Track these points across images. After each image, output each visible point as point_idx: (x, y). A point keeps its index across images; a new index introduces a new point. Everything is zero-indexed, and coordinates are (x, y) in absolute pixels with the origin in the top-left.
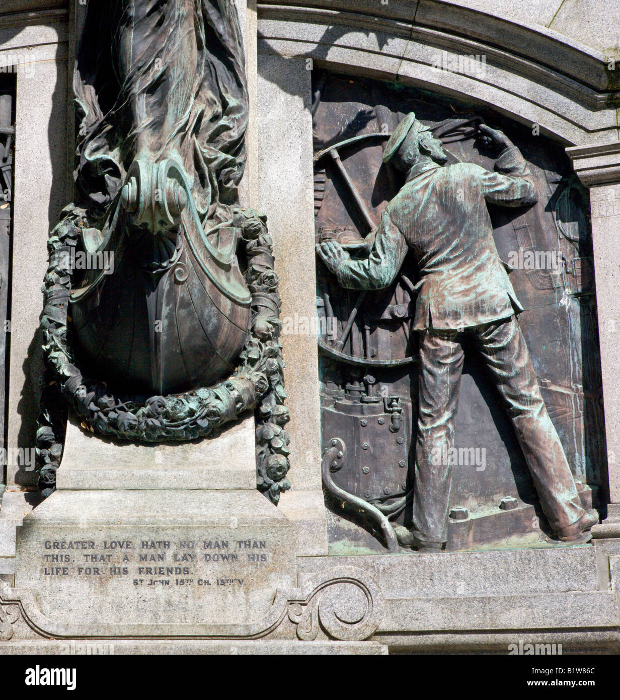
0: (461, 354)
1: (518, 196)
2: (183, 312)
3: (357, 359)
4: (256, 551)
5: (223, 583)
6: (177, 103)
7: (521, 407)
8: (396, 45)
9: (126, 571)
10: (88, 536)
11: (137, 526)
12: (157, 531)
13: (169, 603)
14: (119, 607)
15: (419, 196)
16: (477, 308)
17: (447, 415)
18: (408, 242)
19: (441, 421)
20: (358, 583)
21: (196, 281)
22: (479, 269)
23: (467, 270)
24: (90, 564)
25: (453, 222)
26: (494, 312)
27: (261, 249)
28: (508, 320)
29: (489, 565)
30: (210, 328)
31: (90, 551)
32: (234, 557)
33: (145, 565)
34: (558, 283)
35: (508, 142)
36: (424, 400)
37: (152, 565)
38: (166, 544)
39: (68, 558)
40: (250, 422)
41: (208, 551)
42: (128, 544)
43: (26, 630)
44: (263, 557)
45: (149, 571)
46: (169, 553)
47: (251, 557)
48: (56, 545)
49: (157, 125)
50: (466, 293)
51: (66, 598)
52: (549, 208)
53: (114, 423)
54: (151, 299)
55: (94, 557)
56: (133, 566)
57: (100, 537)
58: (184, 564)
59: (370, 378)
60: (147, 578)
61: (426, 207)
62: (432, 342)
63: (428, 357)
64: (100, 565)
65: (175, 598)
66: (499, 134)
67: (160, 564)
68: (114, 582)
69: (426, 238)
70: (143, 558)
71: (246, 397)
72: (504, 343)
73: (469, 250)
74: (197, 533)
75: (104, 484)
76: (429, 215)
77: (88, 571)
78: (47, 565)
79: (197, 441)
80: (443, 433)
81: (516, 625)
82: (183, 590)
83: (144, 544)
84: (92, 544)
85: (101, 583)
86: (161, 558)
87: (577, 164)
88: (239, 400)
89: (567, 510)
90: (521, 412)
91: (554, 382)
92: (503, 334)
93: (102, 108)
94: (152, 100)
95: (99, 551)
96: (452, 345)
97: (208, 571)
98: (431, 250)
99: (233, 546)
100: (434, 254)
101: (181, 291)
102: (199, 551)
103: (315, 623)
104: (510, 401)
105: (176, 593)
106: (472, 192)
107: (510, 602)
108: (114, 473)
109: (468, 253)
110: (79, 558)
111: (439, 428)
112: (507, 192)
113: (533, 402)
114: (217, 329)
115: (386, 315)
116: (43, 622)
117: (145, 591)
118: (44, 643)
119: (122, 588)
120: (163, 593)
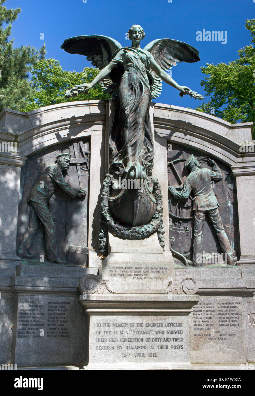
0: (205, 217)
1: (218, 177)
2: (143, 206)
3: (178, 217)
4: (165, 270)
5: (156, 279)
6: (139, 150)
7: (219, 231)
8: (188, 137)
9: (131, 275)
10: (121, 266)
11: (134, 263)
12: (139, 265)
13: (142, 284)
14: (129, 284)
15: (195, 176)
16: (209, 205)
17: (201, 232)
18: (192, 187)
19: (200, 234)
20: (192, 280)
21: (146, 197)
22: (209, 195)
23: (206, 195)
24: (122, 273)
25: (203, 183)
26: (213, 207)
27: (158, 188)
28: (216, 209)
29: (214, 272)
30: (149, 210)
31: (121, 270)
32: (159, 272)
33: (136, 273)
34: (228, 200)
35: (216, 164)
36: (196, 228)
37: (138, 273)
38: (141, 268)
39: (116, 271)
40: (156, 234)
41: (152, 270)
42: (132, 268)
43: (107, 291)
44: (166, 272)
45: (137, 275)
46: (142, 270)
47: (163, 272)
48: (113, 268)
49: (134, 155)
50: (206, 201)
51: (115, 282)
52: (225, 181)
53: (123, 234)
54: (135, 202)
55: (123, 271)
56: (133, 274)
57: (124, 266)
58: (146, 273)
59: (181, 222)
60: (136, 277)
61: (197, 179)
62: (198, 213)
63: (197, 217)
64: (124, 273)
65: (144, 283)
66: (213, 161)
67: (140, 273)
68: (128, 278)
69: (196, 187)
70: (135, 272)
71: (156, 228)
72: (215, 215)
73: (207, 190)
74: (149, 265)
75: (124, 251)
76: (197, 181)
77: (121, 275)
78: (110, 273)
79: (143, 239)
80: (200, 237)
81: (222, 287)
82: (146, 280)
83: (136, 268)
84: (122, 268)
85: (125, 278)
86: (140, 272)
87: (233, 171)
88: (154, 228)
89: (230, 257)
90: (219, 232)
91: (226, 224)
92: (215, 212)
93: (117, 149)
94: (132, 148)
95: (124, 270)
96: (203, 214)
97: (152, 275)
98: (197, 190)
99: (159, 269)
100: (198, 191)
101: (142, 200)
102: (150, 270)
103: (182, 290)
104: (217, 229)
105: (144, 281)
106: (208, 176)
107: (220, 281)
108: (126, 248)
109: (207, 191)
110: (118, 271)
111: (200, 236)
112: (216, 176)
113: (222, 230)
114: (150, 210)
115: (185, 206)
116: (111, 289)
117: (136, 280)
118: (112, 295)
119: (130, 279)
120: (141, 281)
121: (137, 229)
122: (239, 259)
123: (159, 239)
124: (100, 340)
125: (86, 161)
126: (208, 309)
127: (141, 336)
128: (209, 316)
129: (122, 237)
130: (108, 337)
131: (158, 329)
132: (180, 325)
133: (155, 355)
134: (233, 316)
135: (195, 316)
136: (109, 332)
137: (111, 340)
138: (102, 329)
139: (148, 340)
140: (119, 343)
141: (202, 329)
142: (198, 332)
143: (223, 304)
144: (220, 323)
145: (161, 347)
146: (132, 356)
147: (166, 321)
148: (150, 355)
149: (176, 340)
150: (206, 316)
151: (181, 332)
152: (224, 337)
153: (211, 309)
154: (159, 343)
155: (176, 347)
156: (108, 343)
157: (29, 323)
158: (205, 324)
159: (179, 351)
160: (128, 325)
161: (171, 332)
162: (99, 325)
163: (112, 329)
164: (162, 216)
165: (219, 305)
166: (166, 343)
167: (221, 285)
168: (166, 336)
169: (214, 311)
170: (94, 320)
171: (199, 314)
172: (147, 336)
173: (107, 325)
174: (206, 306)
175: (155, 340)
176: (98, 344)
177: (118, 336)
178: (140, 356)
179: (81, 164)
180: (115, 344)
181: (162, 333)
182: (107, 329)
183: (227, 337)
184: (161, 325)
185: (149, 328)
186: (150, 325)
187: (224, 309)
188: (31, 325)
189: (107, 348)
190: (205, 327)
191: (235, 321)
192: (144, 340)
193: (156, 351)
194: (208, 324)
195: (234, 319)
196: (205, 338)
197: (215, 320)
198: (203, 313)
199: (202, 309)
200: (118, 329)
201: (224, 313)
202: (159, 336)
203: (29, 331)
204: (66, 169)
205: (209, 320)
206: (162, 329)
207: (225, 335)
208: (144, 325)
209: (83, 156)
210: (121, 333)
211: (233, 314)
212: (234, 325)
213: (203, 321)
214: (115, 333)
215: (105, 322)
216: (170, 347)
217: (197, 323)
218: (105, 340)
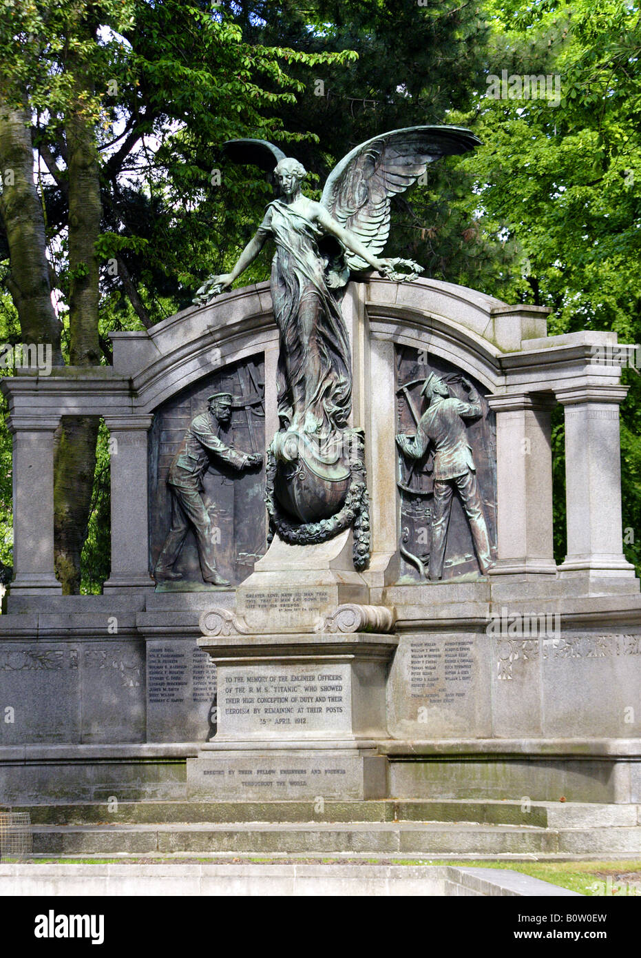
0: (449, 491)
1: (473, 414)
2: (306, 491)
3: (414, 491)
4: (323, 597)
5: (311, 610)
6: (309, 390)
7: (472, 516)
8: (426, 336)
9: (276, 606)
10: (262, 592)
11: (280, 588)
12: (287, 589)
13: (292, 618)
14: (274, 620)
15: (431, 416)
16: (453, 470)
17: (442, 519)
18: (428, 438)
19: (440, 522)
20: (352, 610)
21: (310, 478)
22: (456, 450)
23: (451, 451)
24: (263, 603)
25: (445, 428)
26: (460, 472)
28: (467, 474)
30: (320, 496)
31: (263, 598)
32: (315, 599)
33: (283, 603)
34: (490, 456)
35: (472, 386)
36: (435, 512)
37: (286, 603)
38: (290, 595)
39: (255, 601)
40: (348, 531)
41: (306, 597)
42: (277, 595)
43: (233, 631)
44: (326, 599)
45: (284, 605)
46: (292, 598)
47: (322, 599)
48: (250, 596)
49: (303, 399)
50: (449, 462)
51: (255, 617)
54: (289, 488)
55: (264, 601)
56: (278, 604)
57: (266, 592)
58: (298, 602)
59: (419, 500)
60: (283, 608)
61: (434, 421)
62: (438, 485)
63: (436, 492)
64: (267, 604)
65: (294, 616)
66: (469, 383)
67: (288, 603)
68: (272, 610)
69: (435, 436)
70: (282, 601)
71: (343, 522)
72: (465, 486)
73: (452, 441)
74: (302, 590)
75: (272, 569)
76: (435, 425)
77: (262, 606)
78: (247, 604)
79: (322, 542)
80: (440, 528)
82: (297, 612)
83: (283, 595)
84: (263, 595)
85: (267, 611)
86: (289, 600)
87: (490, 403)
88: (339, 523)
89: (484, 562)
90: (472, 518)
92: (464, 481)
94: (300, 388)
95: (266, 598)
96: (444, 487)
97: (306, 605)
98: (437, 442)
99: (315, 595)
100: (439, 443)
101: (303, 484)
102: (302, 597)
103: (336, 626)
104: (468, 513)
105: (294, 614)
106: (453, 414)
108: (276, 564)
109: (452, 442)
110: (259, 601)
111: (439, 525)
112: (468, 412)
113: (476, 512)
114: (324, 495)
115: (424, 470)
116: (240, 628)
117: (284, 613)
118: (243, 637)
119: (275, 612)
120: (289, 614)
121: (308, 527)
123: (357, 539)
124: (231, 701)
126: (431, 653)
127: (285, 694)
128: (433, 665)
130: (242, 696)
131: (307, 684)
132: (339, 678)
133: (304, 721)
134: (463, 664)
135: (414, 665)
136: (242, 690)
137: (245, 701)
138: (234, 686)
139: (294, 700)
140: (256, 705)
141: (423, 685)
142: (417, 691)
143: (451, 644)
144: (447, 676)
145: (313, 710)
146: (272, 723)
147: (319, 673)
148: (297, 721)
149: (333, 699)
150: (428, 665)
152: (451, 698)
153: (435, 653)
154: (309, 705)
155: (333, 710)
156: (241, 705)
158: (427, 677)
159: (337, 715)
160: (267, 679)
161: (325, 689)
162: (229, 680)
163: (246, 685)
165: (446, 647)
166: (320, 704)
168: (318, 693)
169: (440, 656)
170: (221, 673)
171: (419, 662)
172: (293, 694)
173: (240, 679)
174: (428, 648)
175: (304, 699)
176: (229, 706)
177: (255, 695)
178: (284, 723)
180: (251, 706)
181: (313, 689)
182: (240, 685)
183: (455, 698)
184: (312, 678)
185: (296, 683)
186: (296, 679)
187: (453, 653)
188: (168, 684)
189: (239, 711)
190: (426, 683)
192: (289, 699)
193: (305, 714)
194: (430, 677)
195: (465, 669)
196: (426, 701)
197: (440, 671)
198: (425, 659)
199: (423, 654)
200: (255, 685)
201: (451, 659)
202: (309, 694)
203: (165, 692)
204: (224, 420)
205: (433, 671)
206: (313, 684)
207: (452, 695)
208: (289, 678)
210: (259, 690)
211: (464, 661)
212: (464, 678)
213: (424, 674)
214: (251, 690)
215: (237, 676)
216: (324, 710)
217: (416, 676)
218: (238, 700)
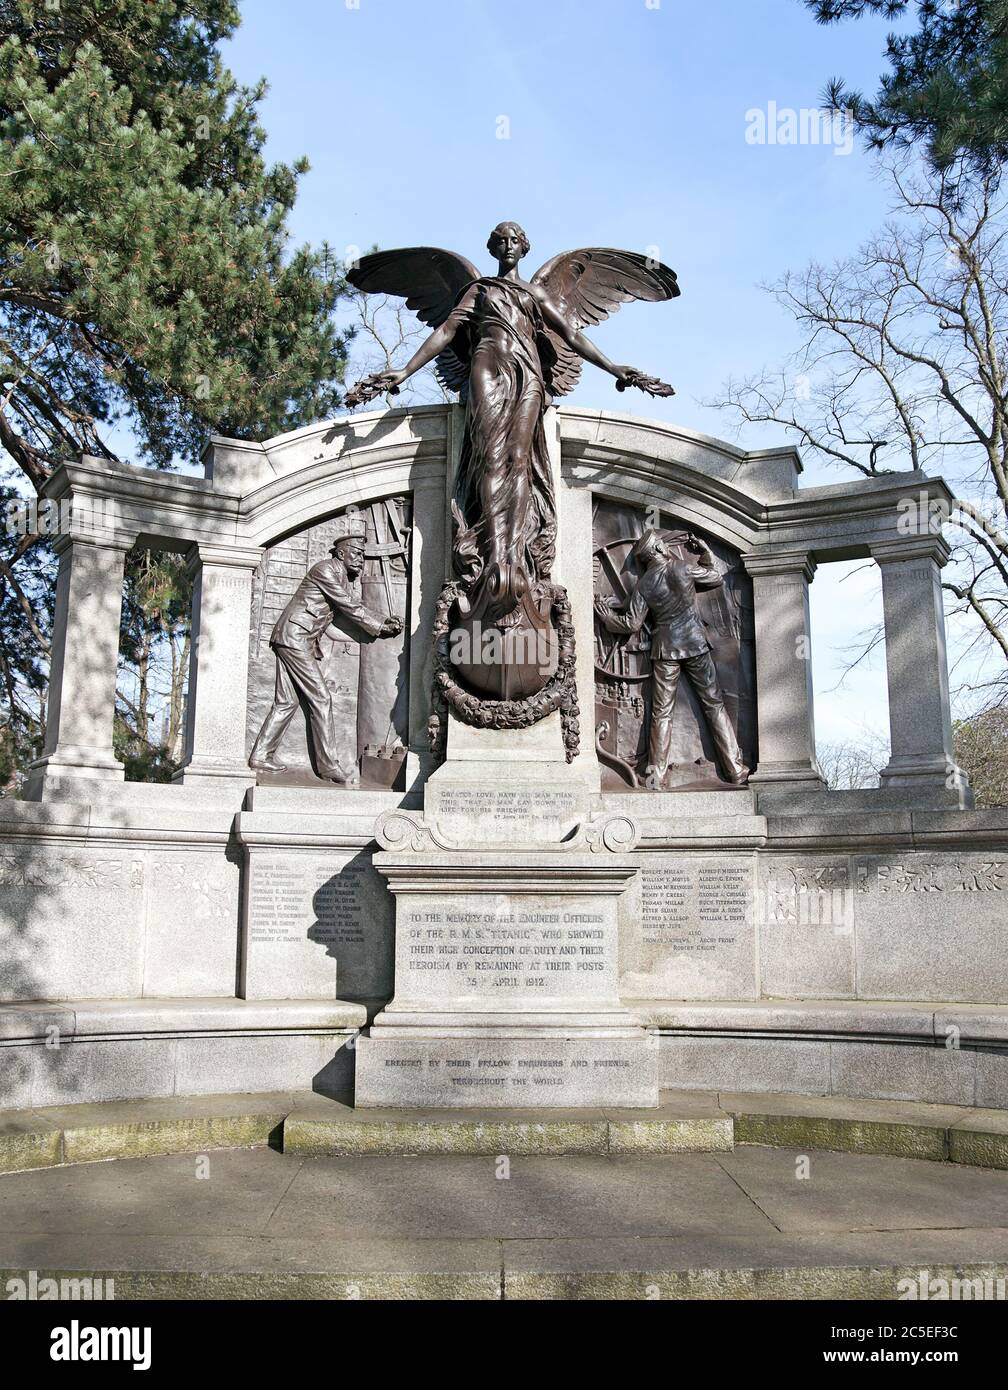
0: (678, 674)
1: (711, 580)
3: (617, 673)
4: (566, 799)
5: (547, 818)
7: (711, 705)
9: (489, 810)
10: (467, 789)
11: (496, 784)
12: (508, 787)
13: (515, 829)
14: (486, 831)
16: (690, 647)
17: (669, 710)
18: (649, 607)
19: (666, 713)
20: (626, 820)
24: (468, 805)
25: (676, 594)
26: (698, 650)
27: (565, 611)
28: (706, 654)
29: (693, 800)
31: (468, 799)
32: (554, 803)
33: (501, 807)
36: (656, 701)
37: (505, 807)
38: (513, 795)
39: (455, 803)
40: (557, 715)
41: (538, 799)
42: (491, 794)
43: (432, 846)
44: (570, 803)
45: (503, 810)
46: (516, 800)
47: (563, 803)
48: (448, 794)
51: (455, 825)
52: (728, 587)
53: (479, 717)
55: (471, 802)
56: (494, 807)
57: (474, 790)
58: (524, 807)
59: (624, 685)
60: (502, 814)
61: (658, 585)
62: (661, 666)
63: (659, 676)
64: (474, 806)
65: (518, 827)
66: (702, 543)
67: (510, 806)
68: (483, 817)
69: (659, 604)
70: (500, 803)
71: (556, 701)
74: (532, 789)
76: (660, 591)
77: (468, 810)
78: (443, 806)
79: (525, 727)
80: (667, 720)
81: (708, 834)
82: (523, 821)
83: (501, 795)
84: (470, 794)
85: (475, 817)
86: (511, 803)
87: (747, 565)
88: (551, 702)
89: (735, 766)
90: (711, 708)
92: (702, 663)
95: (474, 799)
96: (674, 669)
97: (537, 810)
99: (553, 796)
102: (533, 799)
103: (602, 842)
105: (519, 823)
106: (688, 577)
107: (704, 820)
108: (483, 752)
110: (461, 801)
111: (665, 717)
112: (706, 577)
113: (717, 702)
115: (634, 649)
116: (443, 841)
117: (501, 822)
118: (446, 853)
119: (488, 820)
120: (511, 823)
121: (512, 705)
122: (753, 770)
123: (564, 726)
124: (419, 949)
125: (403, 550)
126: (676, 883)
127: (510, 942)
128: (678, 899)
129: (477, 722)
130: (437, 943)
131: (547, 926)
132: (599, 919)
133: (541, 982)
134: (731, 899)
135: (647, 899)
136: (437, 933)
137: (443, 950)
138: (425, 926)
139: (525, 950)
140: (460, 956)
141: (662, 926)
142: (652, 934)
143: (710, 871)
144: (703, 914)
145: (555, 966)
146: (489, 984)
147: (566, 911)
148: (530, 982)
149: (588, 950)
150: (670, 899)
151: (600, 934)
152: (710, 944)
153: (682, 883)
154: (550, 958)
155: (588, 967)
156: (436, 956)
157: (276, 911)
158: (667, 914)
159: (596, 976)
160: (482, 919)
161: (576, 935)
162: (415, 917)
163: (445, 926)
164: (572, 675)
165: (702, 875)
166: (567, 958)
167: (706, 830)
168: (565, 942)
169: (690, 887)
170: (405, 906)
171: (655, 895)
172: (525, 942)
173: (435, 917)
174: (671, 876)
175: (541, 950)
176: (414, 957)
177: (459, 942)
178: (507, 984)
179: (392, 557)
180: (454, 959)
181: (557, 935)
182: (434, 926)
183: (718, 944)
184: (554, 919)
185: (528, 925)
186: (529, 919)
187: (713, 883)
188: (280, 915)
189: (433, 965)
190: (667, 923)
191: (735, 910)
192: (517, 949)
193: (543, 972)
194: (674, 915)
195: (736, 906)
196: (667, 947)
197: (691, 908)
198: (665, 891)
199: (661, 884)
200: (459, 927)
201: (711, 891)
202: (550, 942)
203: (275, 927)
204: (356, 569)
205: (679, 908)
206: (556, 927)
207: (713, 940)
208: (517, 917)
209: (396, 539)
210: (466, 935)
211: (732, 894)
212: (732, 918)
213: (663, 911)
214: (453, 933)
215: (430, 912)
216: (574, 966)
217: (651, 914)
218: (431, 949)
